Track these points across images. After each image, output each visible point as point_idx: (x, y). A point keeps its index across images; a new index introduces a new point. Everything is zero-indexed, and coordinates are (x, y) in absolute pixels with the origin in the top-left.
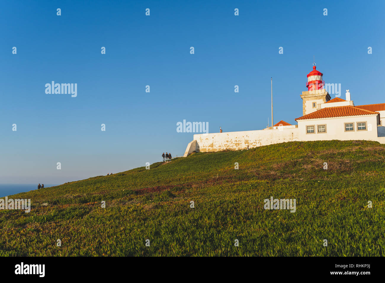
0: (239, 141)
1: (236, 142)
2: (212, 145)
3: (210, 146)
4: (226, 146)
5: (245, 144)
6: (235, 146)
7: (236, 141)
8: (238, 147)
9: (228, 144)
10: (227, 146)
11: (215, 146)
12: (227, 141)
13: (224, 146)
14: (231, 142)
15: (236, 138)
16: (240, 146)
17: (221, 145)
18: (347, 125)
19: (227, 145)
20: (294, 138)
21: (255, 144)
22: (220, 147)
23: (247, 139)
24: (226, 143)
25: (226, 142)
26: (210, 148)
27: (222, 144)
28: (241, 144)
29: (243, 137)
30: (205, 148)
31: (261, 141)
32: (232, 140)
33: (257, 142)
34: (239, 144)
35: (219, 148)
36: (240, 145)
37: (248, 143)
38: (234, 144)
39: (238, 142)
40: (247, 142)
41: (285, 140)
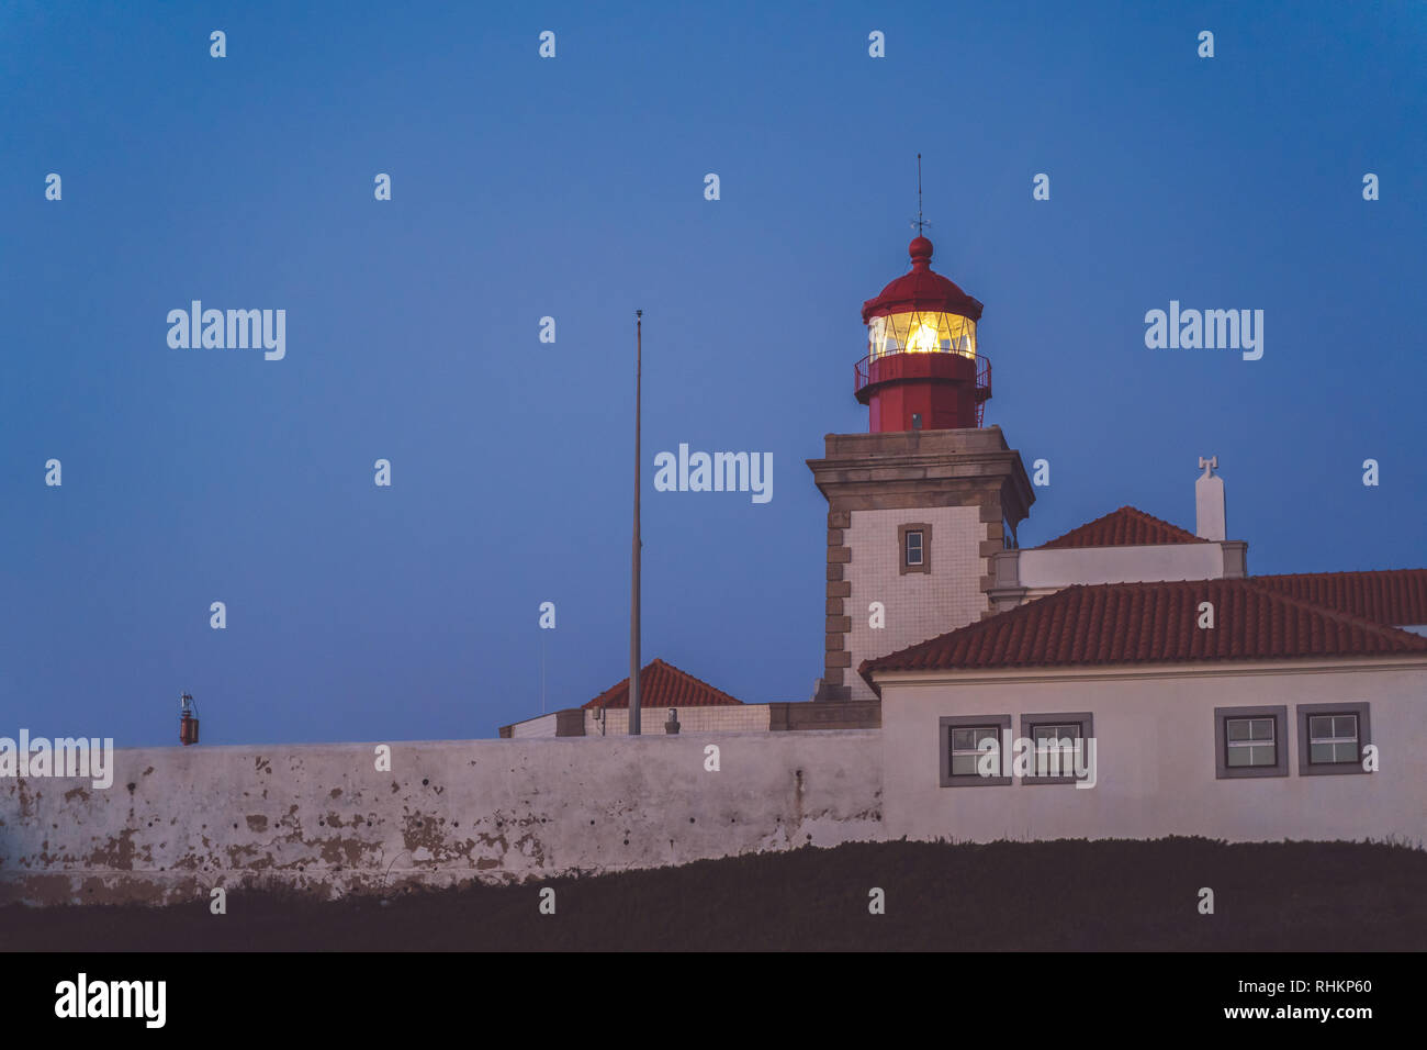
0: (359, 819)
1: (334, 832)
2: (120, 851)
3: (98, 857)
4: (244, 859)
5: (411, 845)
6: (322, 863)
7: (334, 821)
8: (348, 873)
9: (264, 841)
10: (254, 865)
11: (148, 859)
12: (258, 823)
13: (226, 861)
14: (285, 831)
15: (336, 793)
16: (362, 870)
17: (201, 851)
18: (1229, 722)
19: (249, 850)
20: (807, 807)
21: (491, 853)
22: (192, 866)
23: (427, 804)
24: (245, 836)
25: (244, 824)
26: (100, 870)
27: (206, 842)
28: (374, 847)
29: (396, 787)
30: (57, 869)
31: (542, 833)
32: (294, 808)
33: (513, 835)
34: (354, 849)
35: (184, 873)
36: (366, 855)
37: (435, 843)
38: (317, 850)
39: (346, 834)
40: (422, 832)
41: (740, 829)
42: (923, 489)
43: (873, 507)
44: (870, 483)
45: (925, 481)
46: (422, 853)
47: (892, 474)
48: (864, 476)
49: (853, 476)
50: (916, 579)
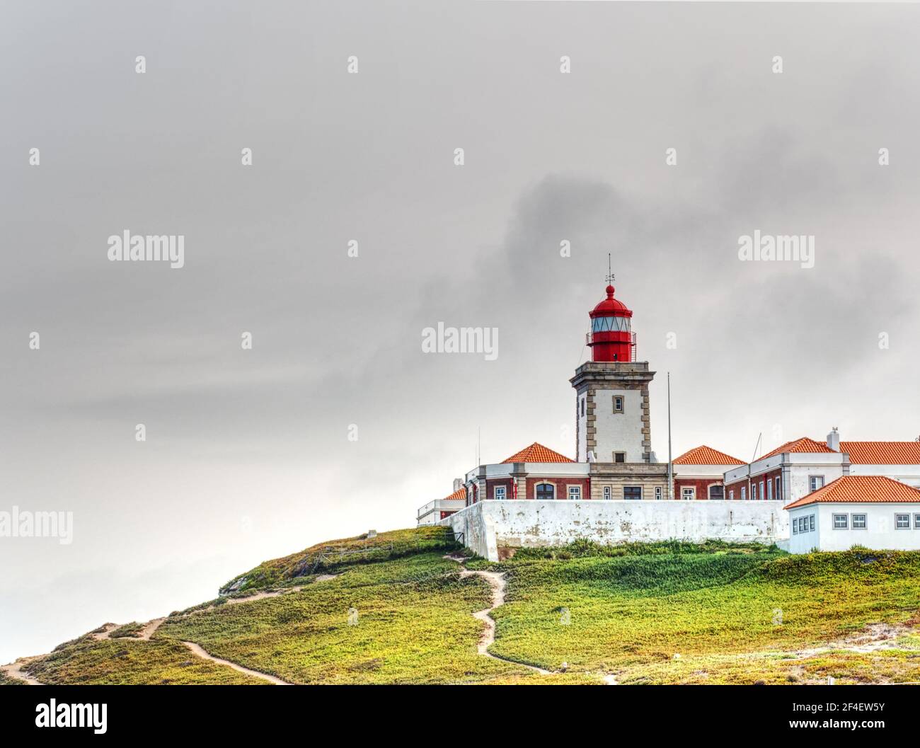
0: (607, 522)
1: (600, 526)
2: (535, 531)
3: (529, 532)
4: (573, 533)
5: (623, 530)
6: (597, 535)
7: (600, 523)
8: (605, 538)
9: (579, 529)
10: (577, 536)
11: (544, 533)
12: (577, 523)
13: (568, 534)
14: (585, 526)
15: (600, 515)
16: (609, 537)
17: (560, 531)
19: (575, 531)
21: (646, 533)
22: (558, 536)
23: (626, 519)
24: (573, 527)
25: (573, 523)
26: (530, 536)
27: (562, 528)
28: (612, 531)
29: (618, 514)
30: (516, 536)
31: (660, 527)
32: (588, 519)
33: (652, 527)
34: (606, 531)
35: (556, 537)
36: (609, 532)
37: (629, 530)
38: (595, 531)
39: (604, 527)
40: (626, 527)
41: (715, 527)
42: (622, 383)
43: (604, 389)
44: (605, 380)
45: (623, 380)
46: (626, 532)
47: (612, 377)
48: (602, 378)
49: (598, 378)
50: (619, 415)
